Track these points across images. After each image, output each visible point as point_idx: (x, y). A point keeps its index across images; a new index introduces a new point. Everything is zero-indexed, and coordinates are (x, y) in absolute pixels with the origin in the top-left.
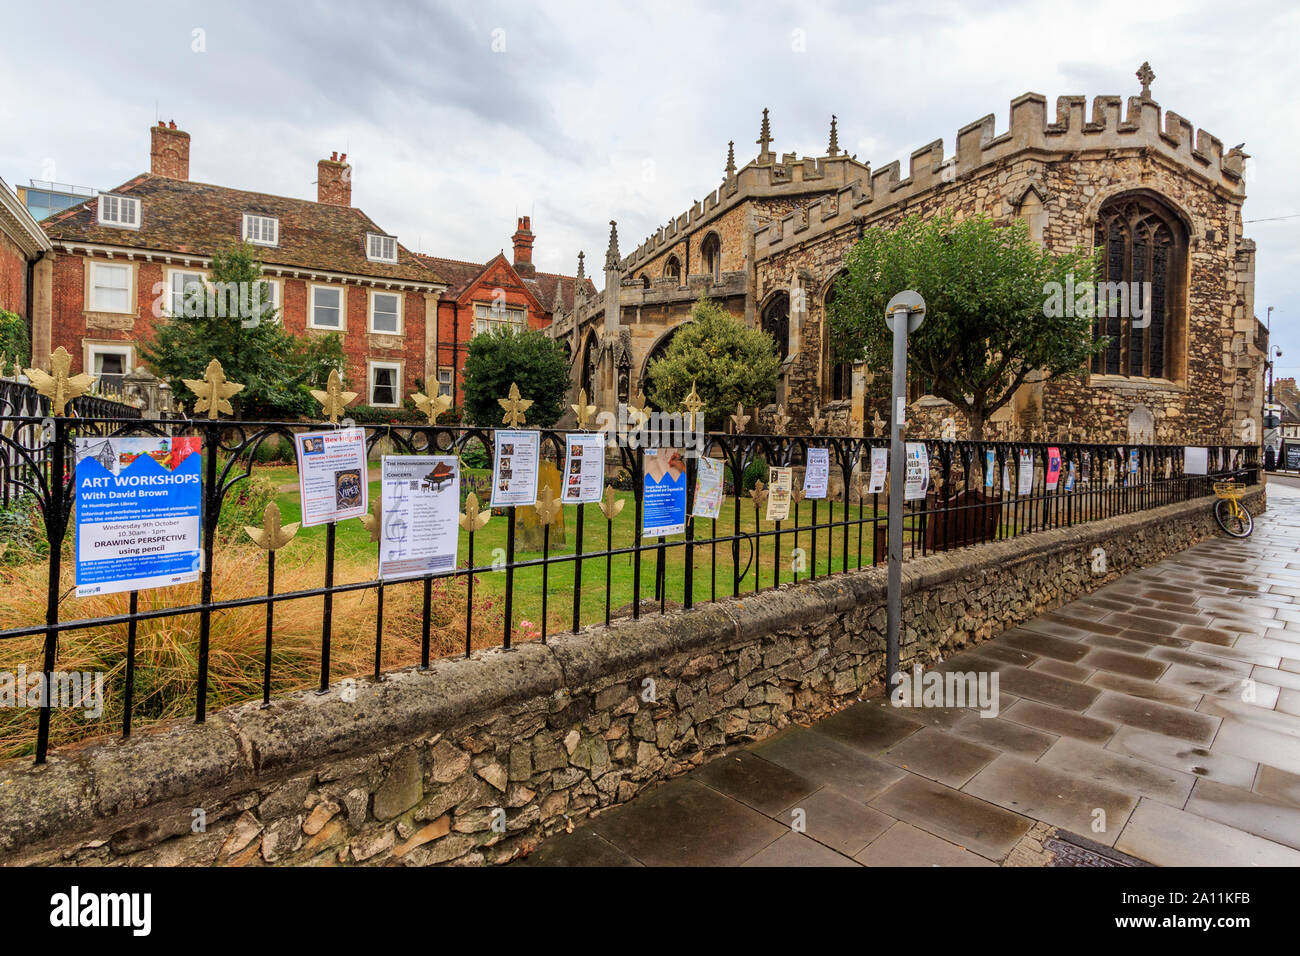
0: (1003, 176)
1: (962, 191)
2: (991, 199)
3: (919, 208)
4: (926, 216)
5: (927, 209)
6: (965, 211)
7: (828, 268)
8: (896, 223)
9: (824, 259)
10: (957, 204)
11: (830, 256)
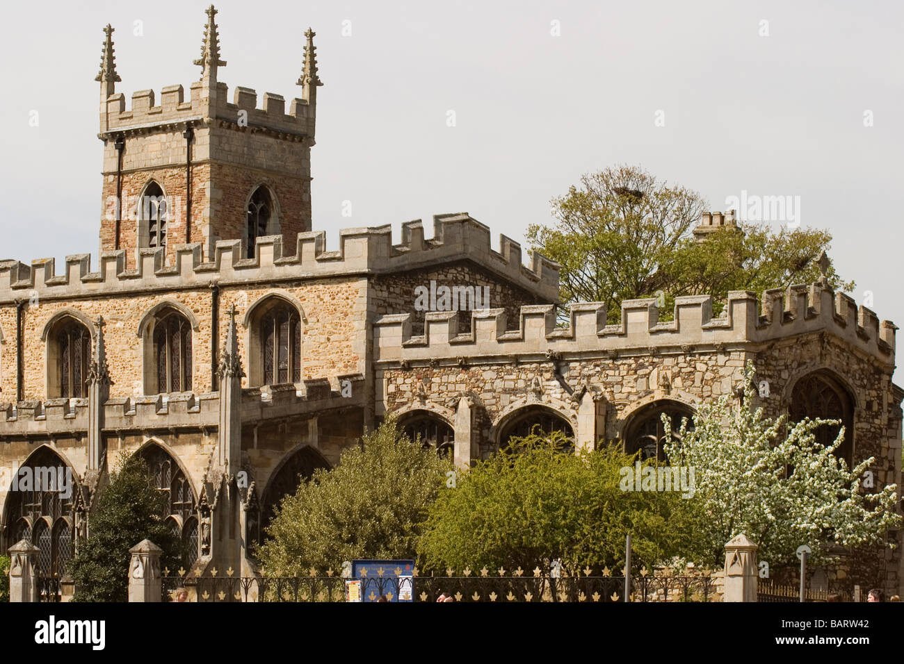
0: (721, 359)
1: (681, 359)
2: (709, 375)
3: (631, 361)
4: (640, 372)
5: (642, 366)
6: (684, 380)
7: (505, 399)
8: (604, 369)
9: (499, 384)
10: (676, 370)
11: (510, 385)
